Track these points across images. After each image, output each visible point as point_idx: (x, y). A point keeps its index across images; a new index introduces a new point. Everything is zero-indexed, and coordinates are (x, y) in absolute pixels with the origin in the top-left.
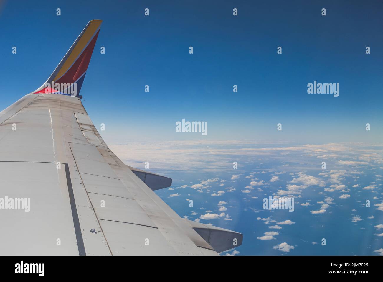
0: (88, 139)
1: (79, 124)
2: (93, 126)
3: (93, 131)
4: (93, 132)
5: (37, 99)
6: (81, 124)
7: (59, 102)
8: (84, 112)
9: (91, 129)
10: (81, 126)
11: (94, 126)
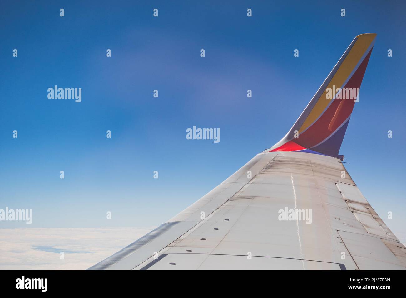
0: (365, 227)
1: (346, 201)
2: (367, 205)
3: (370, 213)
4: (370, 215)
5: (276, 161)
6: (350, 201)
7: (310, 165)
8: (350, 181)
9: (366, 210)
10: (350, 205)
11: (369, 205)
